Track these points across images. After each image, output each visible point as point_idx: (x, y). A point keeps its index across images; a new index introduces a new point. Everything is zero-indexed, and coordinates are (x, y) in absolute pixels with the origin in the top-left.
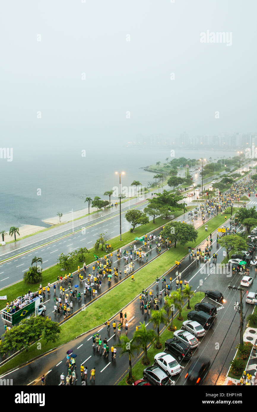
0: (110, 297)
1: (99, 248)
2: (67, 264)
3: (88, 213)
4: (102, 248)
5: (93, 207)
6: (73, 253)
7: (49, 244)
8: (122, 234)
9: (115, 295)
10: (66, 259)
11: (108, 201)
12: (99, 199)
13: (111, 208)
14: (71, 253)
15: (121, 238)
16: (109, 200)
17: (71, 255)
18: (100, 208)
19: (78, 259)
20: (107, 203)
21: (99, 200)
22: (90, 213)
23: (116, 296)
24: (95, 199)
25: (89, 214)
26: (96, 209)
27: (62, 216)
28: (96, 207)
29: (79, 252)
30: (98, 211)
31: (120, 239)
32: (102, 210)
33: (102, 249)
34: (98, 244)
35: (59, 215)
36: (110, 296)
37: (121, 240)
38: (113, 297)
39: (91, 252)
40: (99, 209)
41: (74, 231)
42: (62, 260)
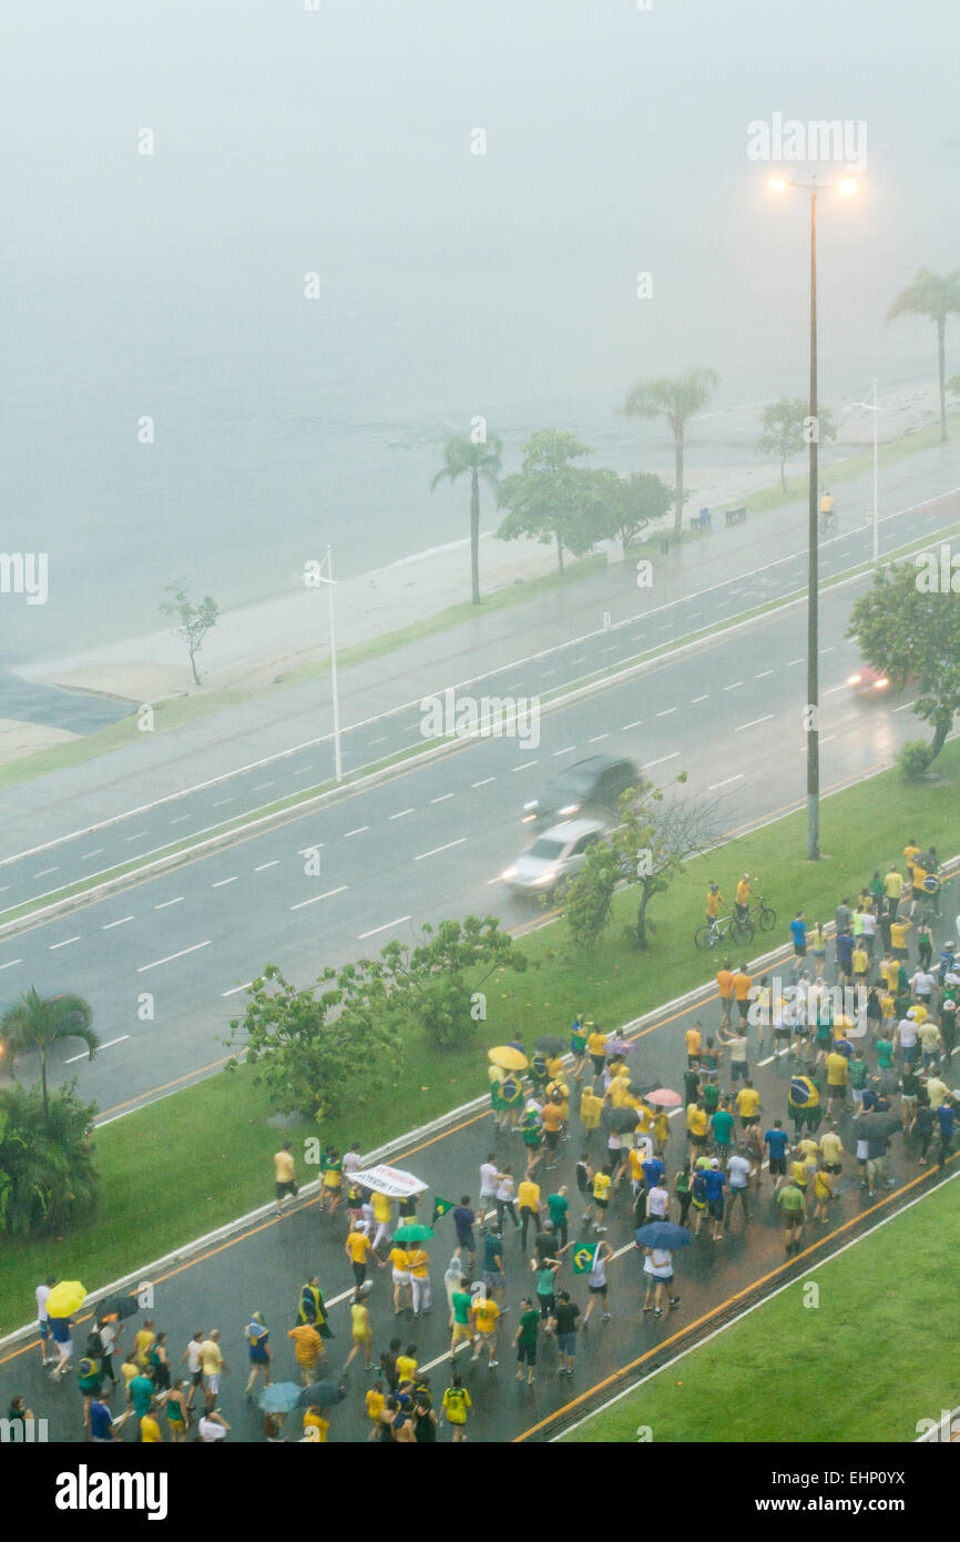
0: (749, 1372)
1: (612, 931)
2: (318, 1071)
3: (468, 594)
4: (634, 921)
5: (509, 531)
6: (365, 964)
7: (112, 889)
8: (826, 791)
9: (796, 1349)
10: (306, 1021)
11: (656, 480)
12: (575, 451)
13: (690, 550)
14: (351, 973)
15: (816, 836)
16: (673, 472)
17: (351, 987)
18: (579, 548)
19: (414, 1029)
20: (649, 498)
21: (576, 463)
22: (484, 590)
23: (805, 1358)
24: (534, 457)
25: (476, 601)
26: (537, 553)
27: (209, 621)
28: (546, 540)
29: (423, 956)
30: (563, 576)
31: (806, 842)
32: (601, 564)
33: (640, 940)
34: (606, 889)
35: (186, 612)
36: (747, 1359)
37: (815, 855)
38: (773, 1373)
39: (537, 965)
40: (570, 557)
41: (345, 768)
42: (272, 1030)
